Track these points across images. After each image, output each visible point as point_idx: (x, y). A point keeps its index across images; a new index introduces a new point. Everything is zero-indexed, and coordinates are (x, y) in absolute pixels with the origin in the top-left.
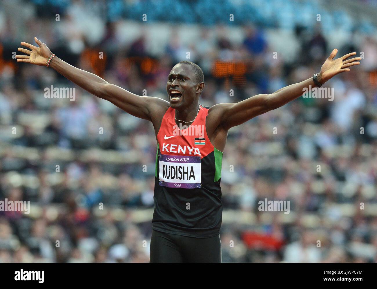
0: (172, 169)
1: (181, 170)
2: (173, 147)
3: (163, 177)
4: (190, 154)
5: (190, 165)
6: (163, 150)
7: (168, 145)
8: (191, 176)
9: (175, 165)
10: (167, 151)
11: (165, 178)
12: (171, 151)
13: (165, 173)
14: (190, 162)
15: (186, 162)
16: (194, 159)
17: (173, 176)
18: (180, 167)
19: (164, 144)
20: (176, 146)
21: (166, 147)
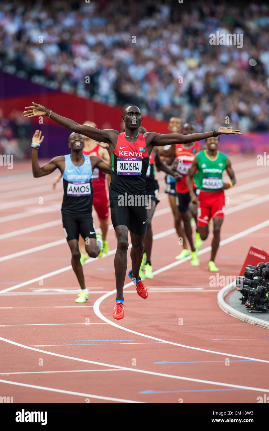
0: (127, 165)
1: (132, 165)
2: (126, 152)
4: (137, 156)
5: (137, 162)
6: (120, 155)
7: (123, 152)
8: (137, 168)
9: (128, 162)
10: (123, 155)
11: (121, 170)
12: (125, 155)
13: (122, 167)
14: (137, 160)
15: (135, 161)
16: (139, 159)
17: (127, 168)
18: (131, 163)
19: (120, 152)
20: (128, 152)
21: (121, 153)
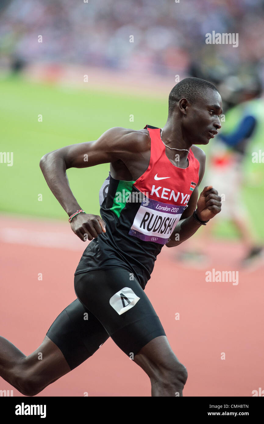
0: (160, 220)
2: (166, 191)
3: (141, 227)
4: (182, 202)
6: (152, 194)
7: (160, 188)
10: (158, 196)
11: (144, 228)
12: (162, 197)
13: (147, 223)
15: (176, 213)
16: (181, 209)
17: (156, 228)
19: (154, 186)
20: (169, 190)
21: (156, 191)
